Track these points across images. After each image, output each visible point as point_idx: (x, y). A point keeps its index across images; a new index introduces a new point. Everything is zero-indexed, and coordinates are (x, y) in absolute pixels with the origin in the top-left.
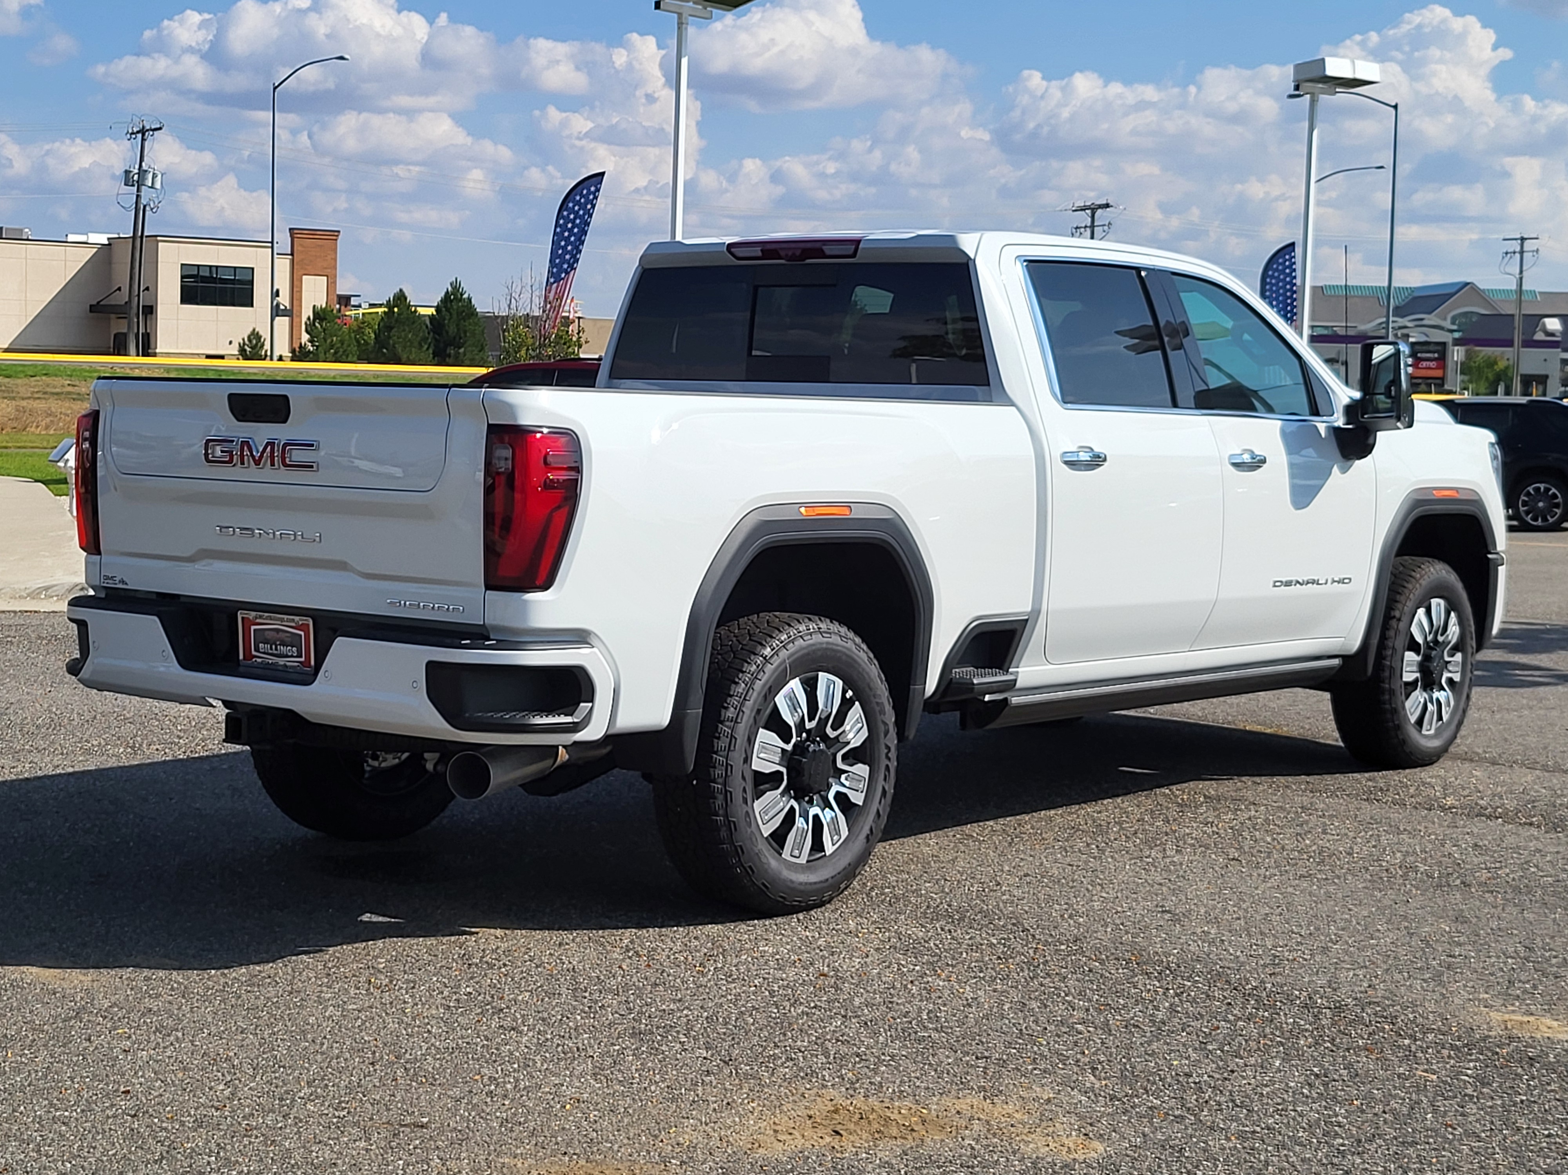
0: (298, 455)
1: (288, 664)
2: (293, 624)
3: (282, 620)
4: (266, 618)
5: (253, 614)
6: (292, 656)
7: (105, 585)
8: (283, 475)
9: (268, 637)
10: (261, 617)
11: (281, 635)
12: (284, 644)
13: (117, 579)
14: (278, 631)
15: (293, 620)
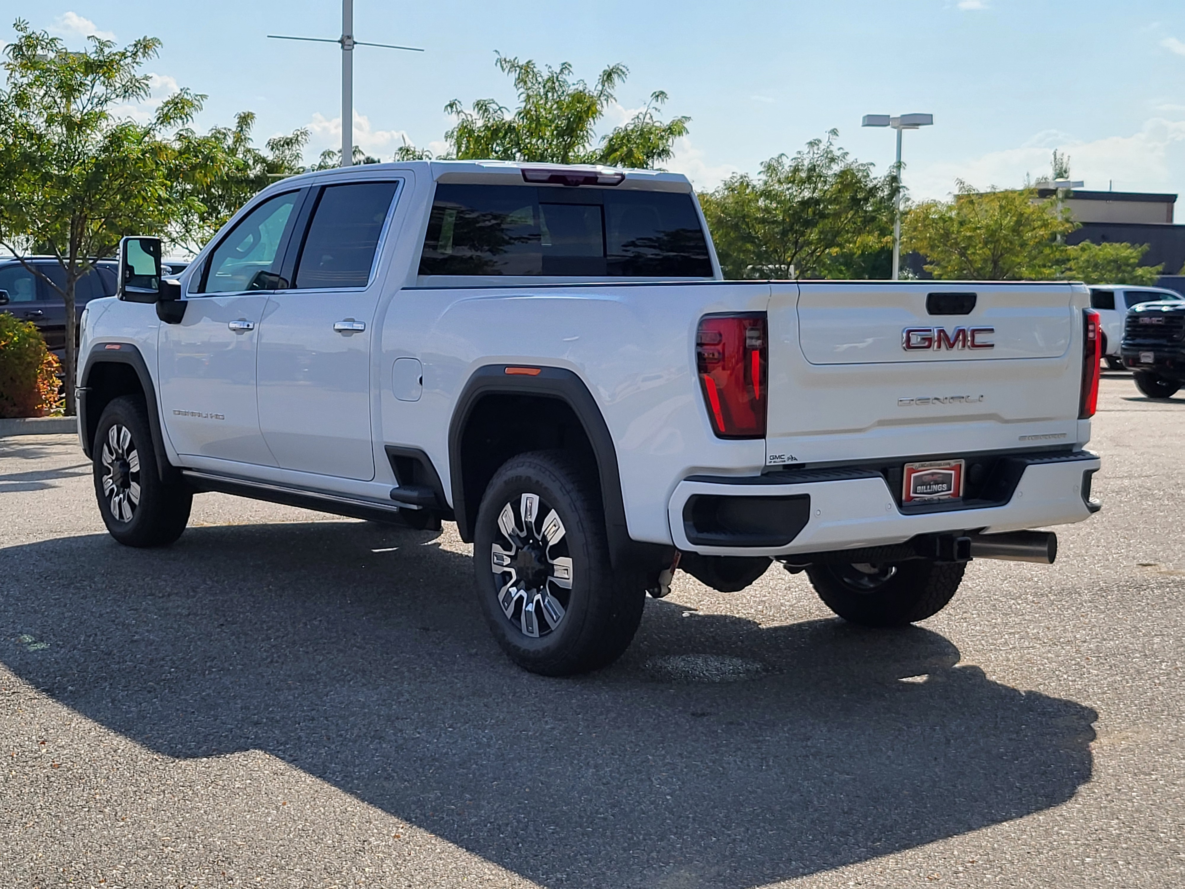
0: (980, 338)
1: (941, 498)
2: (948, 467)
3: (939, 465)
4: (927, 466)
5: (917, 464)
6: (942, 491)
7: (772, 464)
8: (968, 353)
9: (925, 480)
10: (923, 466)
11: (935, 477)
12: (937, 483)
13: (786, 458)
14: (933, 474)
15: (949, 464)
